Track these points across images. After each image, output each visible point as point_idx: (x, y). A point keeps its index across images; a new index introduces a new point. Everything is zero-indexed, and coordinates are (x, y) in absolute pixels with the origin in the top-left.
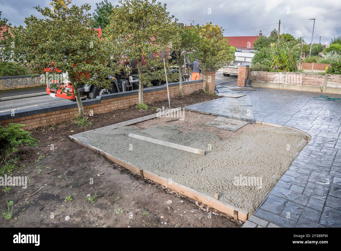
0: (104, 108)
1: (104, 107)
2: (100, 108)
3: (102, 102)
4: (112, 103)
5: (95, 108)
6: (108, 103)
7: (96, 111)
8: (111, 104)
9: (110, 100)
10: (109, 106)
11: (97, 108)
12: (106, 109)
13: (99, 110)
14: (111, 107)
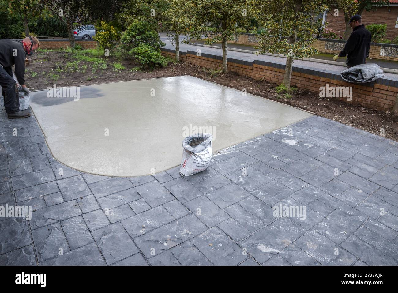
0: (256, 74)
1: (256, 72)
2: (252, 71)
3: (254, 65)
4: (265, 71)
5: (247, 70)
6: (260, 69)
7: (248, 73)
8: (263, 72)
9: (263, 67)
10: (261, 73)
11: (249, 71)
12: (257, 75)
13: (251, 74)
14: (263, 75)
